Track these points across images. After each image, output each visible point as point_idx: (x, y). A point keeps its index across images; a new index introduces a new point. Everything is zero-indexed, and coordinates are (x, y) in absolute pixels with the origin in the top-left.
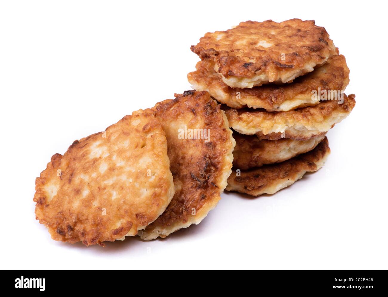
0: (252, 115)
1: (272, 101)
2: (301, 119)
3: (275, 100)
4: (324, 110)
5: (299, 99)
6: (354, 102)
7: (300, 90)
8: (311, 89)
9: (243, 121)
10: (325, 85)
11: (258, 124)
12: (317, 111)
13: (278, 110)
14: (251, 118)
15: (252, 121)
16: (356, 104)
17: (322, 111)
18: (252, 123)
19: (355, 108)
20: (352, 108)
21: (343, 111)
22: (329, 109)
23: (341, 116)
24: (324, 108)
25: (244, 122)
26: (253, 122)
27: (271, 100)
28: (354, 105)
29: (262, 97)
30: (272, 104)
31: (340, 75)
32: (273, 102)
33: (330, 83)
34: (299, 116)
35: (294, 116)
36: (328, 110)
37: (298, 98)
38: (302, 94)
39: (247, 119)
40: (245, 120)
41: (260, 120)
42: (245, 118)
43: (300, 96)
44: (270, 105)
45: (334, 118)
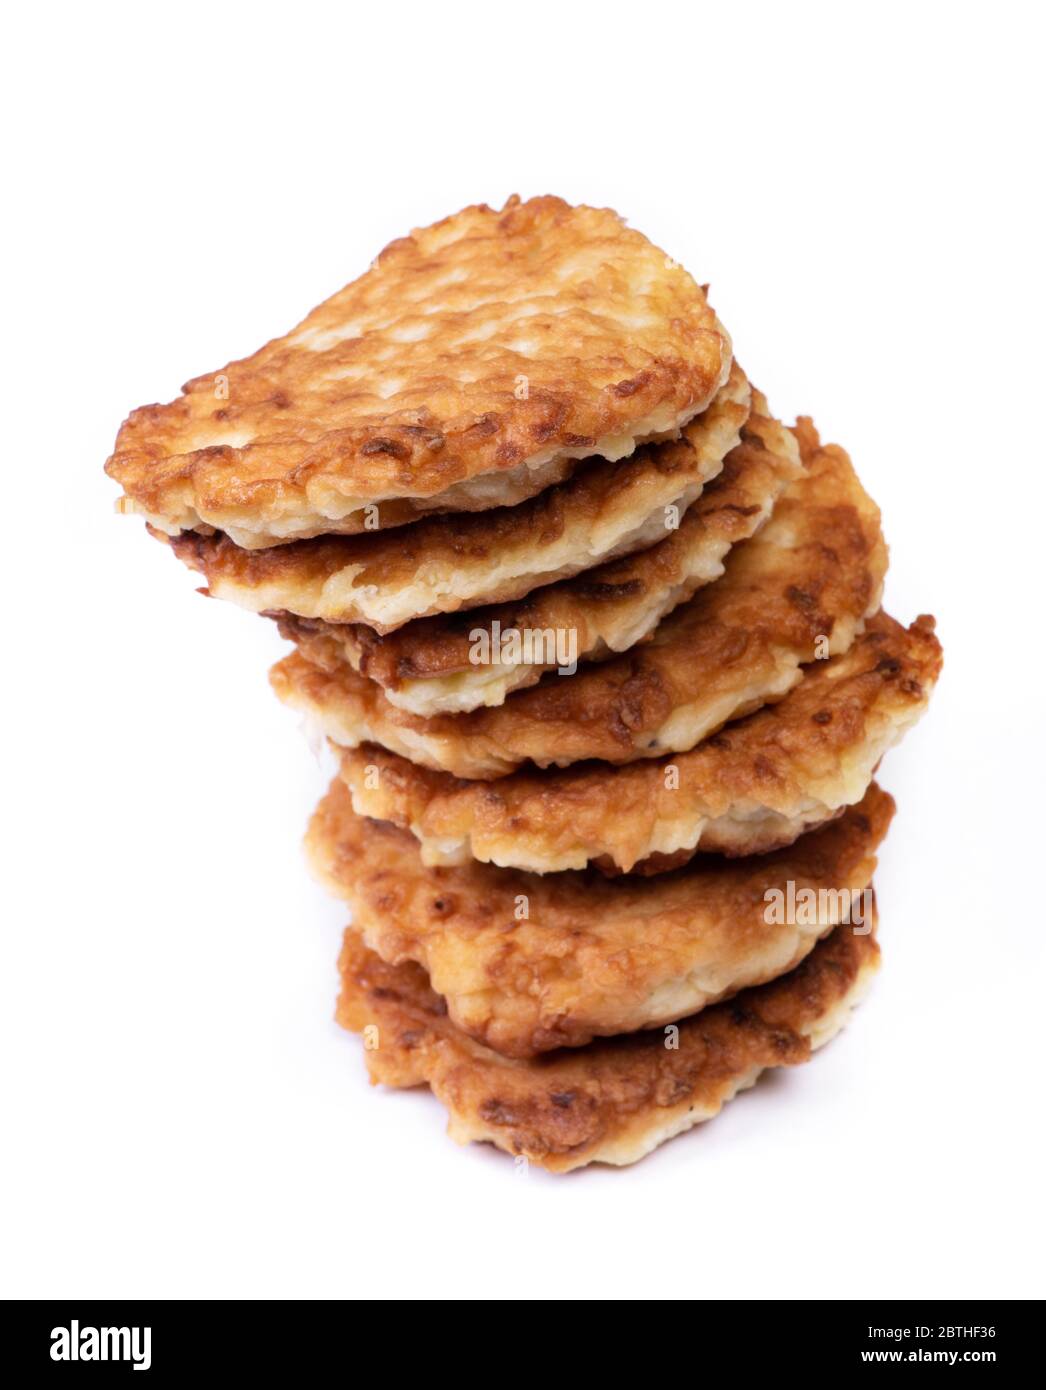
0: (562, 801)
1: (626, 726)
2: (752, 783)
3: (635, 721)
4: (832, 727)
5: (726, 691)
6: (937, 649)
7: (719, 656)
8: (758, 638)
9: (531, 831)
10: (808, 609)
11: (592, 833)
12: (808, 738)
13: (656, 753)
14: (561, 815)
15: (568, 824)
16: (947, 656)
17: (825, 730)
18: (566, 832)
19: (944, 673)
20: (935, 679)
21: (902, 701)
22: (849, 716)
23: (899, 723)
24: (830, 716)
25: (537, 832)
26: (572, 831)
27: (621, 721)
28: (938, 666)
29: (583, 717)
30: (625, 736)
31: (851, 544)
32: (629, 728)
33: (822, 591)
34: (744, 773)
35: (725, 779)
36: (849, 721)
37: (720, 687)
38: (731, 668)
39: (547, 822)
40: (539, 826)
41: (598, 816)
42: (539, 819)
43: (725, 681)
44: (622, 743)
45: (875, 741)
